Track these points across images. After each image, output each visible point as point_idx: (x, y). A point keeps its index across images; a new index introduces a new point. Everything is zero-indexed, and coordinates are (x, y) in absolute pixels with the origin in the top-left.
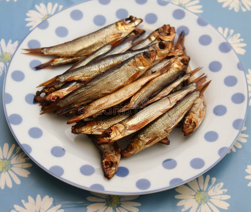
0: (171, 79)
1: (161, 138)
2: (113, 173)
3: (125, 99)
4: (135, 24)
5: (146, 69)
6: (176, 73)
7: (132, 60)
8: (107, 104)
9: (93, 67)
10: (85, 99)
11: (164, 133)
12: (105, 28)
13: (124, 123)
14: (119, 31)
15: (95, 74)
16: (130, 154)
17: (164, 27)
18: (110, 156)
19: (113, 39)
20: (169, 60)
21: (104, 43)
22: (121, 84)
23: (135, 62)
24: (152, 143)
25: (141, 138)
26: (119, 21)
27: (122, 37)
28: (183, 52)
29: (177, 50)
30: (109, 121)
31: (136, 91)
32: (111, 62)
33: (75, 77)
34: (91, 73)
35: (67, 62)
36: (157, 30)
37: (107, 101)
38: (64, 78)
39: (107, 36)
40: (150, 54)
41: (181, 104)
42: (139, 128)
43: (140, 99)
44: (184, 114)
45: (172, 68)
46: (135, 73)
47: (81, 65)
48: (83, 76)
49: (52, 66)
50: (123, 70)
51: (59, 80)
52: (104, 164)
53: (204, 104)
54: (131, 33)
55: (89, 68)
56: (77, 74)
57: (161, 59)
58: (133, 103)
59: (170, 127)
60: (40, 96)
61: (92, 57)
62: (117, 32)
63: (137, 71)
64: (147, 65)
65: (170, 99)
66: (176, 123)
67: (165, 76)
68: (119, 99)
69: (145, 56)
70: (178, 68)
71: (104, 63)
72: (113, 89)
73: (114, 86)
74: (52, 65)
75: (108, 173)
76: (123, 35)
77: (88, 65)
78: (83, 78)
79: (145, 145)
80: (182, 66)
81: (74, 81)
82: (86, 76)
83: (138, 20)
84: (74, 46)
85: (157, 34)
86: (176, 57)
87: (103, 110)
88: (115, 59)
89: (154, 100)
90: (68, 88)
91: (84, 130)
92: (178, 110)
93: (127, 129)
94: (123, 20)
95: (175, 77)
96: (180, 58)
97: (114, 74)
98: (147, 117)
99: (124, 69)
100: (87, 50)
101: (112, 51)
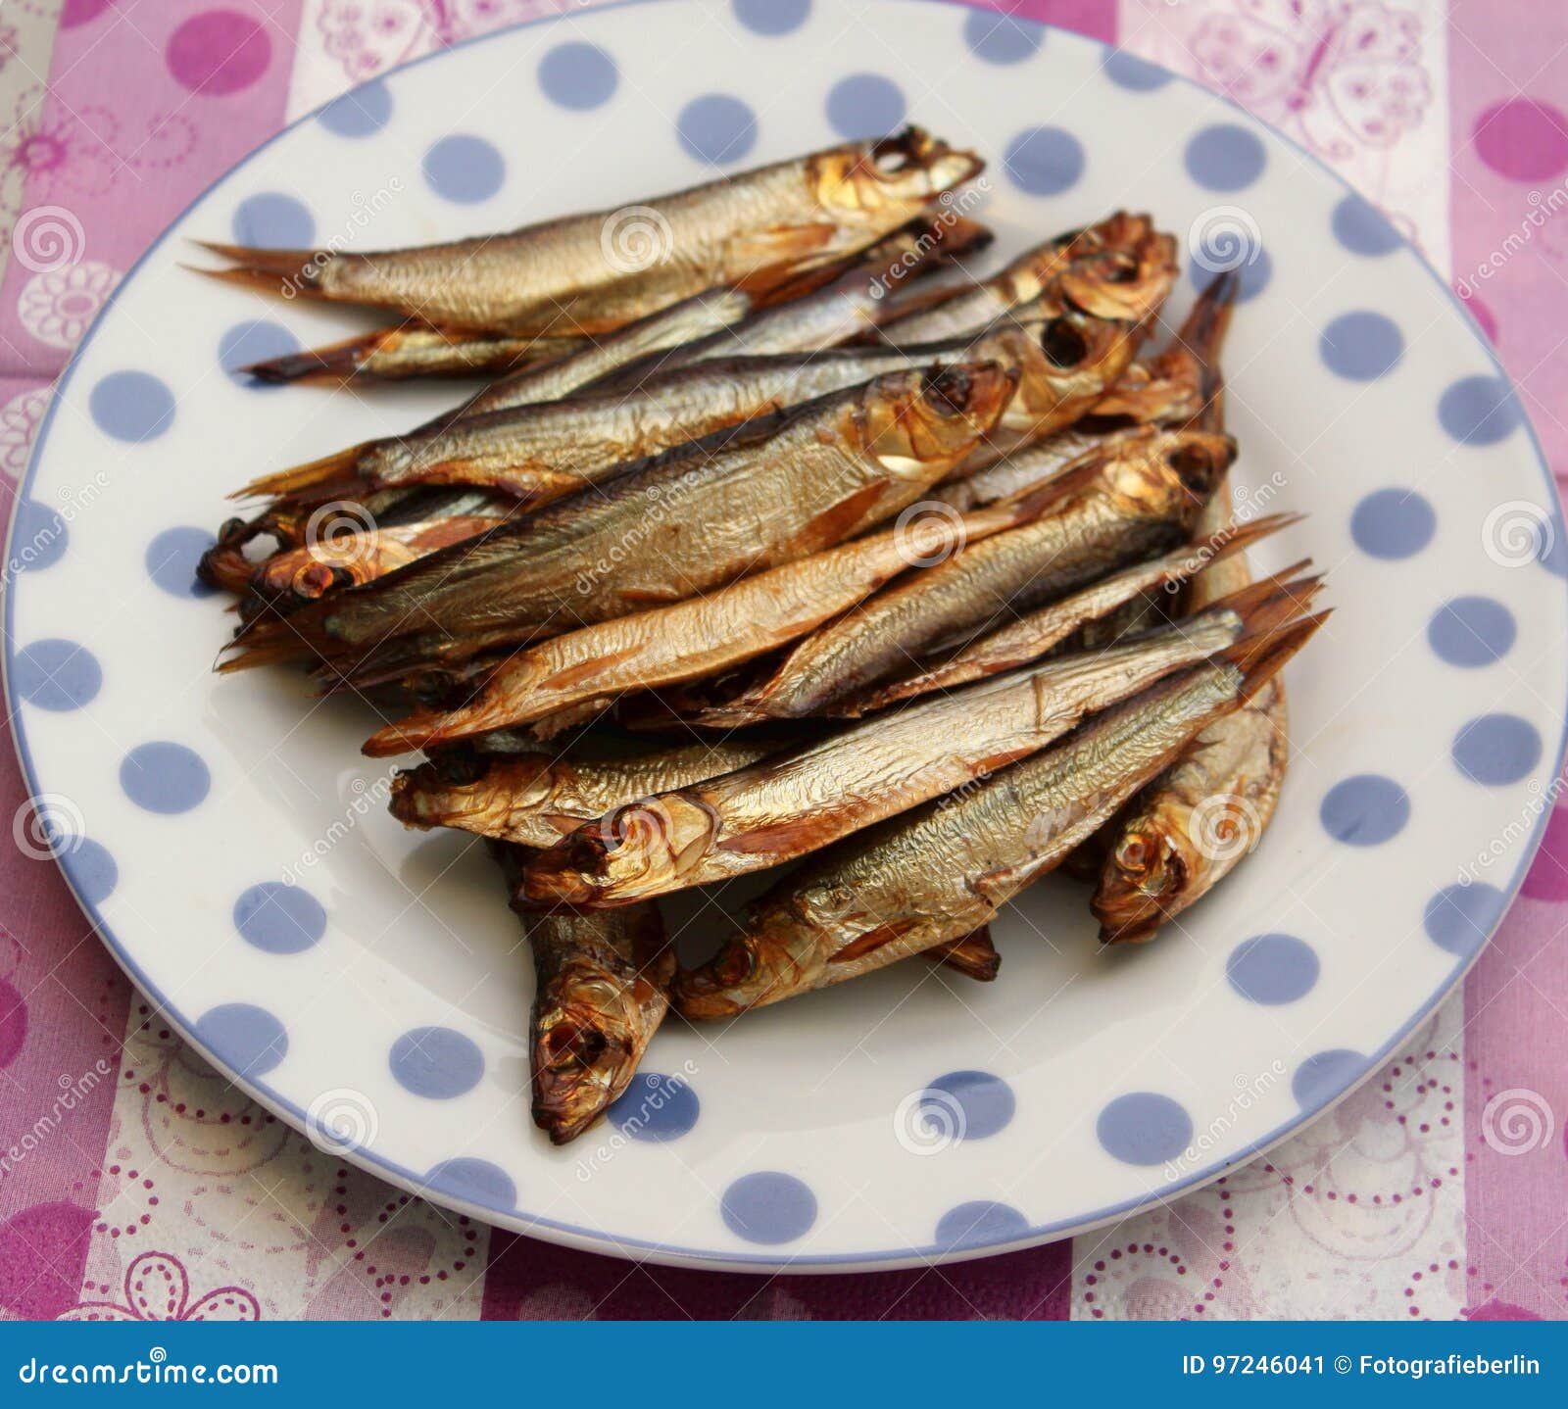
0: (1077, 565)
1: (937, 931)
2: (590, 1106)
3: (754, 646)
4: (930, 182)
5: (930, 478)
6: (1123, 527)
7: (848, 409)
8: (633, 661)
9: (599, 416)
10: (510, 613)
11: (967, 903)
12: (736, 180)
13: (714, 798)
14: (823, 209)
15: (604, 464)
16: (731, 1003)
17: (1115, 228)
18: (592, 995)
19: (773, 257)
20: (1094, 442)
21: (710, 276)
22: (753, 549)
23: (862, 422)
24: (878, 953)
25: (810, 914)
26: (835, 152)
27: (832, 253)
28: (1199, 399)
29: (1161, 385)
30: (630, 775)
31: (835, 609)
32: (721, 400)
33: (479, 462)
34: (584, 453)
35: (456, 360)
36: (1066, 239)
37: (640, 648)
38: (406, 460)
39: (738, 234)
40: (972, 383)
41: (1105, 731)
42: (795, 848)
43: (847, 658)
44: (1115, 801)
45: (1102, 497)
46: (852, 492)
47: (535, 393)
48: (532, 464)
49: (363, 374)
50: (777, 464)
51: (375, 468)
52: (547, 1038)
53: (1272, 756)
54: (892, 235)
55: (573, 419)
56: (490, 449)
57: (1044, 430)
58: (797, 679)
59: (1008, 872)
60: (240, 552)
61: (614, 356)
62: (806, 214)
63: (865, 480)
64: (939, 455)
65: (1046, 692)
66: (1054, 851)
67: (1046, 539)
68: (715, 643)
69: (934, 393)
70: (1139, 502)
71: (675, 401)
72: (695, 573)
73: (703, 556)
74: (362, 366)
75: (561, 1103)
76: (842, 245)
77: (574, 401)
78: (526, 479)
79: (833, 959)
80: (1171, 495)
81: (464, 488)
82: (549, 468)
83: (952, 161)
84: (518, 265)
85: (1057, 261)
86: (1143, 431)
87: (600, 695)
88: (746, 388)
89: (939, 678)
90: (418, 528)
91: (463, 804)
92: (1080, 768)
93: (721, 838)
94: (855, 148)
95: (1111, 555)
96: (1171, 440)
97: (718, 479)
98: (869, 782)
99: (785, 454)
100: (594, 305)
101: (746, 335)
